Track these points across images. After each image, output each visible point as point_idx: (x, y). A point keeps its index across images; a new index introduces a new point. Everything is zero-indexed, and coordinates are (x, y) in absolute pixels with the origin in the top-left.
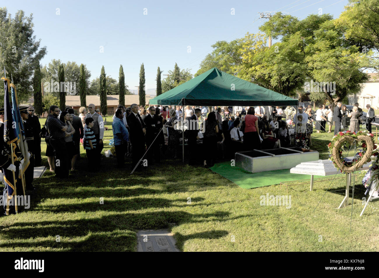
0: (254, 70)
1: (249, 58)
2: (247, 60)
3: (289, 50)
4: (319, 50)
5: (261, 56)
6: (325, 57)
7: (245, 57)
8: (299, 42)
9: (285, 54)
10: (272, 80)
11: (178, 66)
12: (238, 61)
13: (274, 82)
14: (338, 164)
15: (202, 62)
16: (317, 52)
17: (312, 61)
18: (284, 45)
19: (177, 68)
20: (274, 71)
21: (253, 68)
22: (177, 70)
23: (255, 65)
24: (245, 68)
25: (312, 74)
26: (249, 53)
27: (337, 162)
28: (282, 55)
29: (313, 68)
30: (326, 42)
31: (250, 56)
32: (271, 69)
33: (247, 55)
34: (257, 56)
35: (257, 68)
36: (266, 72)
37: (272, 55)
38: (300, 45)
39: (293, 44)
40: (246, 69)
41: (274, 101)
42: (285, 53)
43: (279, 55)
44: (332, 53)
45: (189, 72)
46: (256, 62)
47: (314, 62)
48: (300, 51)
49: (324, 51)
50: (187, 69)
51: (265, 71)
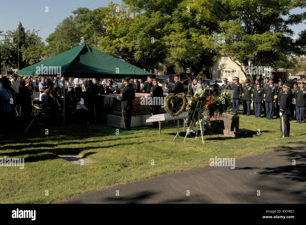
0: (118, 42)
1: (114, 29)
2: (111, 31)
3: (150, 28)
4: (175, 31)
5: (125, 30)
6: (179, 38)
7: (109, 28)
8: (158, 22)
9: (147, 32)
10: (135, 54)
11: (23, 26)
12: (101, 31)
13: (137, 56)
14: (169, 111)
15: (58, 26)
16: (173, 32)
17: (168, 40)
18: (146, 23)
19: (22, 29)
20: (137, 45)
21: (117, 40)
22: (22, 32)
23: (119, 37)
24: (110, 39)
25: (169, 51)
26: (113, 24)
27: (169, 110)
28: (144, 32)
29: (170, 46)
30: (180, 24)
31: (114, 27)
32: (135, 43)
33: (111, 26)
34: (122, 29)
35: (121, 39)
36: (130, 45)
37: (135, 31)
38: (159, 24)
39: (154, 22)
40: (110, 41)
41: (136, 75)
42: (147, 30)
43: (142, 31)
44: (184, 34)
45: (36, 34)
46: (120, 34)
47: (170, 41)
48: (159, 29)
49: (179, 32)
50: (34, 30)
51: (128, 44)
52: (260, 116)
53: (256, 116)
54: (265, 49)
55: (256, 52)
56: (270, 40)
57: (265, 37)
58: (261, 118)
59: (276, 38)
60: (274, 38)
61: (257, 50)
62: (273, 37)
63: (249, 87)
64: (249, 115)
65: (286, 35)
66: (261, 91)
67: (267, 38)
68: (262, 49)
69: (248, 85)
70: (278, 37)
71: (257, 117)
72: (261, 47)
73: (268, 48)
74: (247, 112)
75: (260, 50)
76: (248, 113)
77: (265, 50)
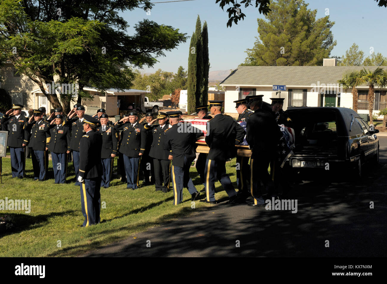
52: (65, 179)
53: (58, 180)
54: (71, 50)
55: (56, 55)
56: (79, 34)
57: (70, 27)
58: (65, 185)
59: (91, 30)
60: (86, 30)
61: (57, 52)
62: (85, 28)
63: (41, 124)
64: (43, 180)
65: (115, 28)
66: (64, 131)
67: (74, 30)
68: (66, 50)
69: (39, 120)
70: (95, 30)
71: (59, 183)
72: (64, 47)
73: (76, 48)
74: (41, 173)
75: (63, 53)
76: (42, 177)
77: (71, 52)
